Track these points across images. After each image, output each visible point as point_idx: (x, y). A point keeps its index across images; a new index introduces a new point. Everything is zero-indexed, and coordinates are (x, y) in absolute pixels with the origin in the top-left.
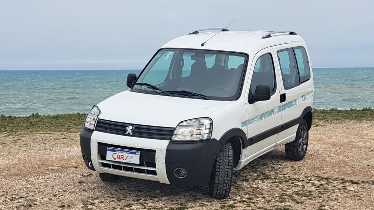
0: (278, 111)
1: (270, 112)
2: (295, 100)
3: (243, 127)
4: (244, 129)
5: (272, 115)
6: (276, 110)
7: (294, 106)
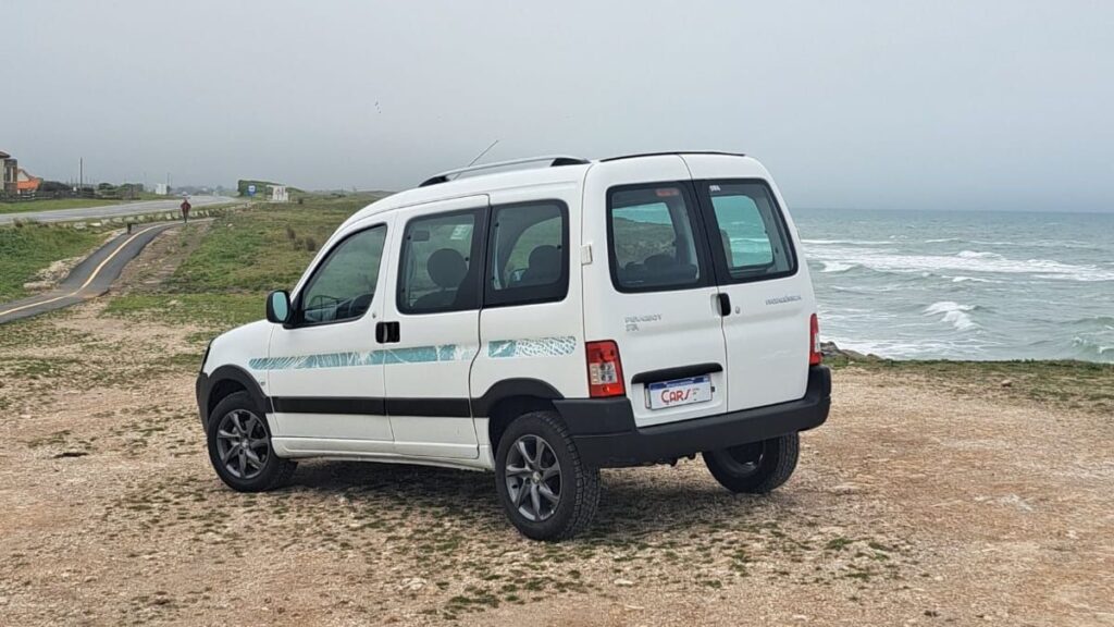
0: (368, 360)
1: (343, 358)
2: (449, 348)
3: (256, 367)
4: (258, 375)
5: (346, 365)
6: (364, 357)
7: (439, 361)
